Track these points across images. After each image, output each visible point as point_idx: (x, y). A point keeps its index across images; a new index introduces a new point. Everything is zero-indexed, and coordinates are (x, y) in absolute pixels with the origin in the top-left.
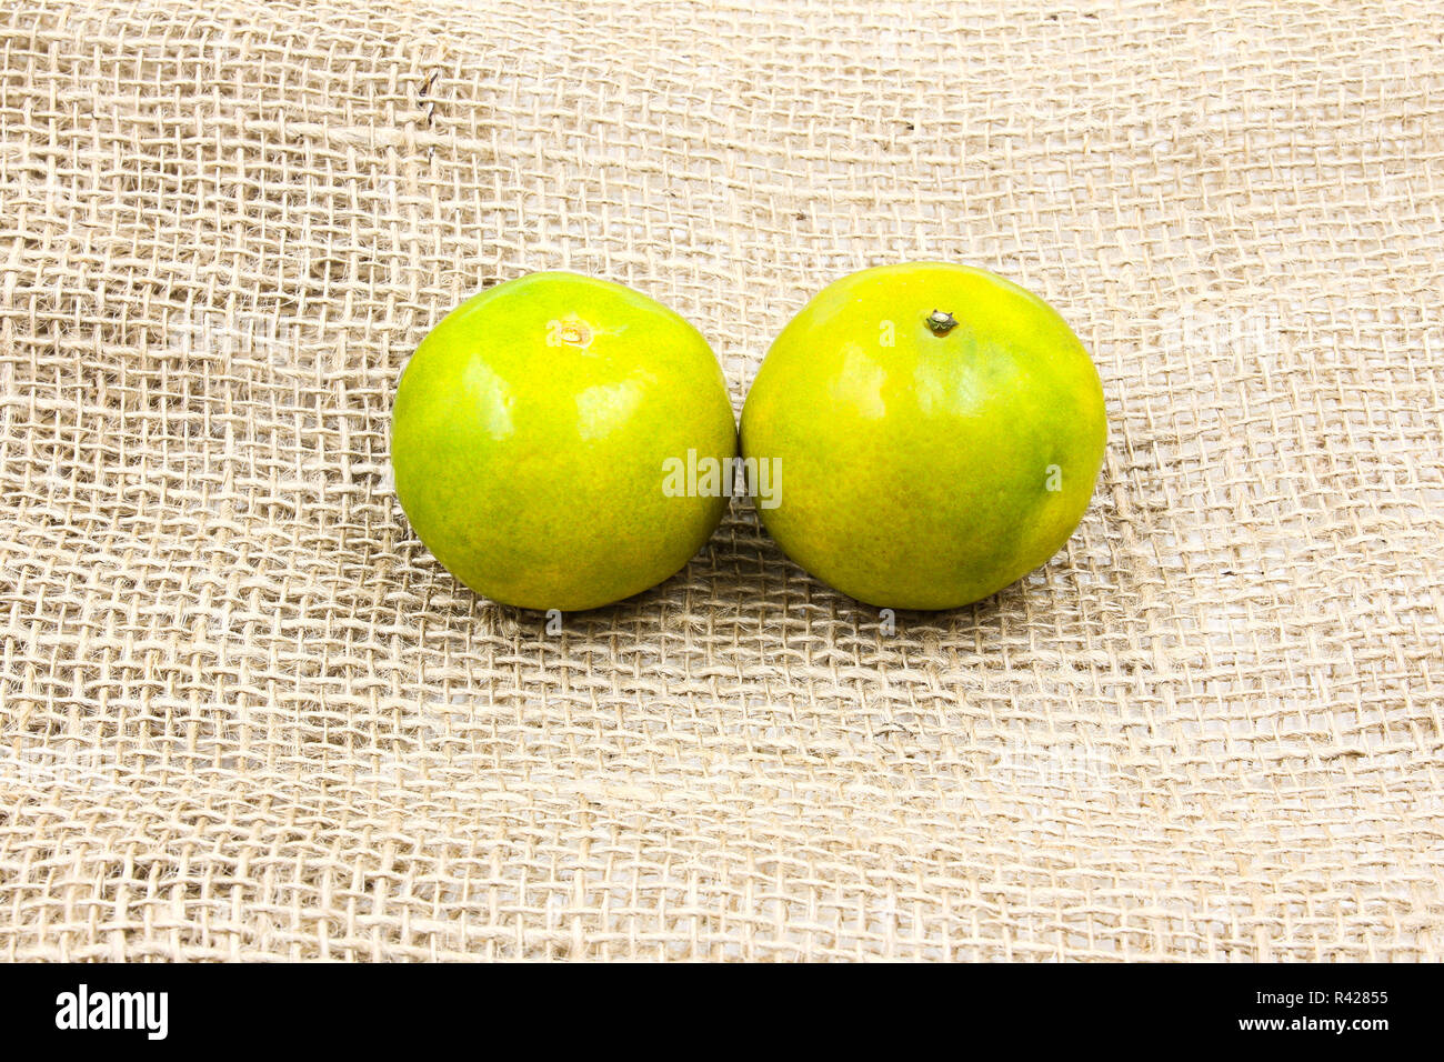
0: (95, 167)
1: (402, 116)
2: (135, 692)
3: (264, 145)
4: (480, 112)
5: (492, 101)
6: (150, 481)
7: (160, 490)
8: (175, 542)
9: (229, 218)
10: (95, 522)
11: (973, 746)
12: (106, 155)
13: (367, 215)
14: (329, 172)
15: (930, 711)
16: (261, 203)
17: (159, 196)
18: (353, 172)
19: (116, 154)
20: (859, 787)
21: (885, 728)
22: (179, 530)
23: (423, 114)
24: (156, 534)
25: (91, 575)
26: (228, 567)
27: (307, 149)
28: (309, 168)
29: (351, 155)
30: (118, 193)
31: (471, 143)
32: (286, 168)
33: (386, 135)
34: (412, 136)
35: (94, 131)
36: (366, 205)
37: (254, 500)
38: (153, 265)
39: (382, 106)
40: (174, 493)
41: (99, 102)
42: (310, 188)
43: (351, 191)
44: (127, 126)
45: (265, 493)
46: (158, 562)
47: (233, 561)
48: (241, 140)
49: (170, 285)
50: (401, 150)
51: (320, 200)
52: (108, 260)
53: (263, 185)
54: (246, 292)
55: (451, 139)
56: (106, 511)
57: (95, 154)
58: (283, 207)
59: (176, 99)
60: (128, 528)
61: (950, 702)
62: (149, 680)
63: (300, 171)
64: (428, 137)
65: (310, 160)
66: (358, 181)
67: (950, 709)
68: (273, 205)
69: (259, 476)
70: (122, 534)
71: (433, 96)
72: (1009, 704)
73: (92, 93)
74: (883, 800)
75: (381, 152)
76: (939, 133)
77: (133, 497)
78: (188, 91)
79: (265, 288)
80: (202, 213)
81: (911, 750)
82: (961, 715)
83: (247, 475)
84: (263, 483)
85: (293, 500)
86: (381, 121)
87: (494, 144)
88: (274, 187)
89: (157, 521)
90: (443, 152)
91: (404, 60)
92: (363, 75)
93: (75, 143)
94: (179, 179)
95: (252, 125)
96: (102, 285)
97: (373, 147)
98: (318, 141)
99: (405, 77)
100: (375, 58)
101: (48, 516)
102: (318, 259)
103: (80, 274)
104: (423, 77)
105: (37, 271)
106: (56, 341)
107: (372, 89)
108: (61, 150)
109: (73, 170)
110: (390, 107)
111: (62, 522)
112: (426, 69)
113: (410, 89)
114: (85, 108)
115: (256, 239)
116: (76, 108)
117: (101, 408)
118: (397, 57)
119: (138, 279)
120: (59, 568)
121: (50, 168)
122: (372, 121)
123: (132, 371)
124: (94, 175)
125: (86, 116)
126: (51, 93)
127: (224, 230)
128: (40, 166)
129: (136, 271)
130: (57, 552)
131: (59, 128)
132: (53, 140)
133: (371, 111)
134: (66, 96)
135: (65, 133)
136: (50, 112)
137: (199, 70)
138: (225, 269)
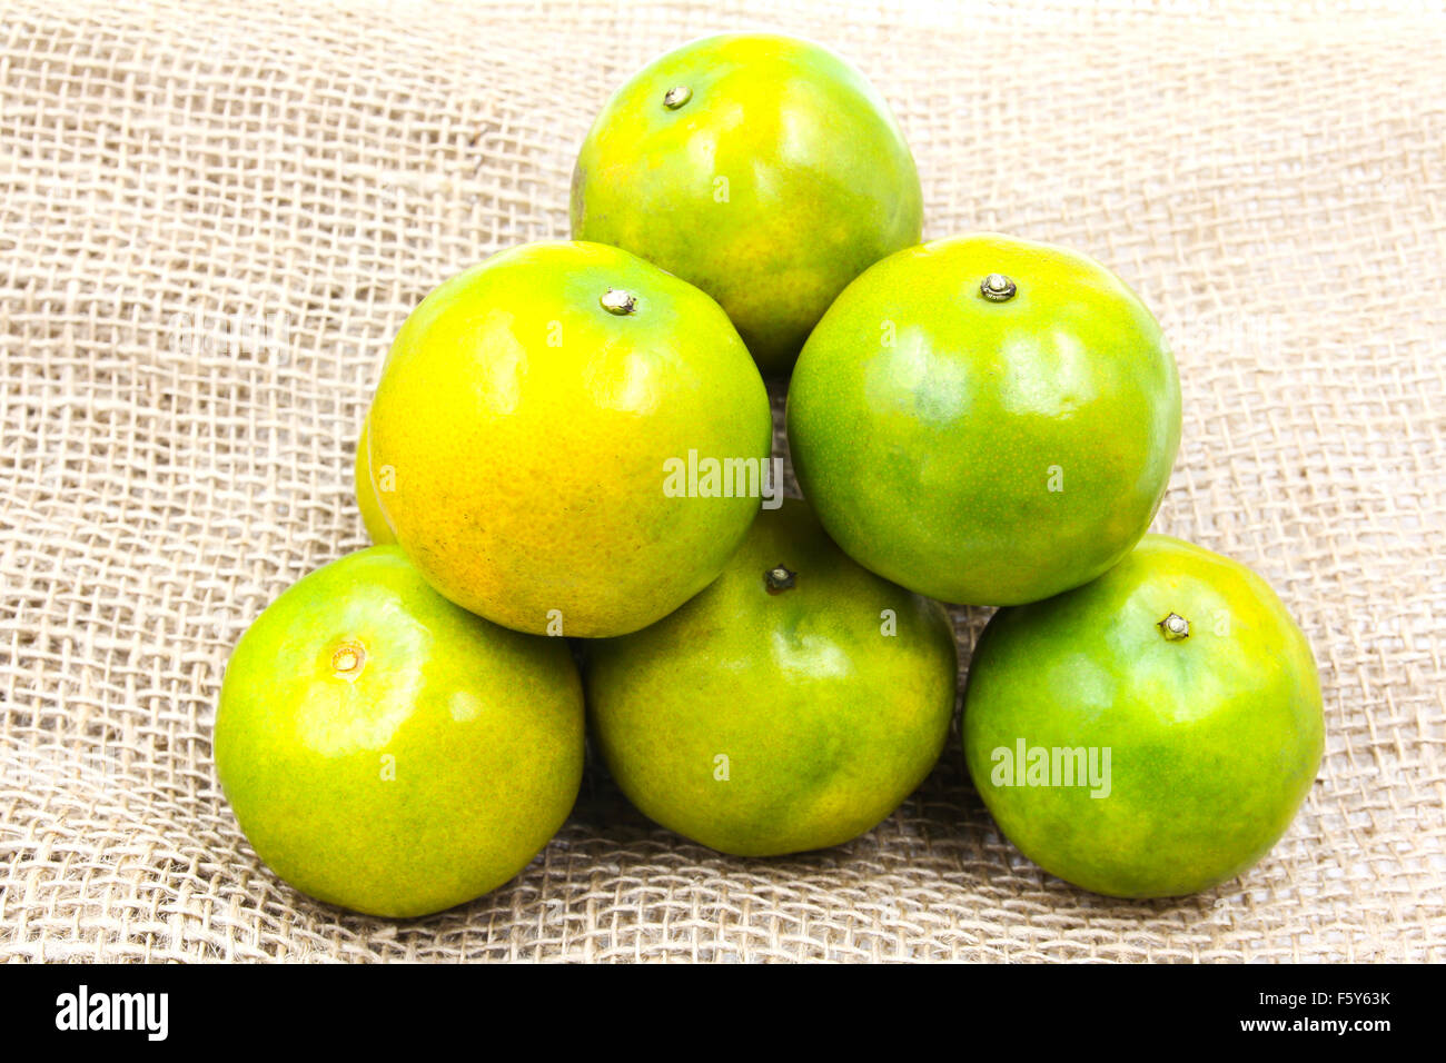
0: (161, 190)
1: (451, 165)
2: (183, 705)
3: (320, 182)
4: (524, 167)
5: (533, 158)
6: (199, 481)
7: (208, 489)
8: (221, 547)
9: (282, 244)
10: (147, 521)
12: (172, 180)
13: (411, 250)
14: (379, 210)
16: (314, 232)
17: (217, 219)
18: (401, 212)
19: (182, 181)
22: (225, 533)
23: (469, 165)
24: (203, 536)
25: (144, 577)
26: (270, 578)
27: (359, 188)
28: (360, 205)
29: (401, 198)
30: (179, 215)
31: (512, 194)
32: (337, 202)
33: (434, 181)
34: (459, 184)
35: (163, 159)
36: (411, 241)
37: (295, 504)
38: (208, 280)
39: (433, 154)
40: (221, 494)
41: (168, 131)
42: (360, 223)
43: (399, 229)
44: (192, 156)
45: (307, 497)
46: (205, 569)
47: (275, 569)
48: (298, 176)
50: (448, 196)
51: (370, 234)
52: (166, 273)
53: (317, 217)
54: (294, 309)
55: (494, 189)
56: (156, 510)
57: (163, 178)
58: (334, 237)
59: (241, 134)
60: (177, 528)
62: (196, 695)
63: (352, 207)
64: (474, 186)
65: (361, 198)
66: (406, 219)
68: (325, 236)
69: (301, 480)
70: (172, 535)
71: (481, 149)
73: (163, 125)
75: (429, 196)
77: (183, 496)
78: (253, 128)
79: (312, 306)
80: (257, 237)
83: (289, 478)
84: (305, 487)
85: (331, 503)
86: (430, 168)
87: (533, 198)
88: (327, 219)
89: (205, 522)
90: (486, 199)
91: (455, 113)
92: (418, 126)
93: (144, 167)
94: (238, 205)
95: (311, 162)
96: (159, 296)
97: (421, 191)
98: (370, 182)
99: (456, 129)
100: (429, 111)
101: (104, 514)
102: (363, 285)
103: (139, 284)
104: (472, 131)
105: (99, 280)
106: (114, 345)
107: (425, 138)
108: (130, 174)
109: (141, 192)
110: (440, 155)
111: (116, 520)
112: (475, 124)
113: (461, 141)
114: (155, 136)
115: (305, 264)
116: (147, 136)
117: (153, 411)
118: (450, 110)
119: (194, 292)
120: (114, 570)
121: (118, 190)
122: (422, 167)
123: (183, 377)
124: (160, 197)
125: (156, 144)
126: (125, 121)
127: (277, 253)
128: (108, 186)
129: (193, 285)
130: (111, 552)
131: (129, 153)
132: (122, 164)
133: (423, 158)
134: (138, 125)
135: (135, 159)
136: (122, 138)
137: (265, 109)
138: (276, 288)
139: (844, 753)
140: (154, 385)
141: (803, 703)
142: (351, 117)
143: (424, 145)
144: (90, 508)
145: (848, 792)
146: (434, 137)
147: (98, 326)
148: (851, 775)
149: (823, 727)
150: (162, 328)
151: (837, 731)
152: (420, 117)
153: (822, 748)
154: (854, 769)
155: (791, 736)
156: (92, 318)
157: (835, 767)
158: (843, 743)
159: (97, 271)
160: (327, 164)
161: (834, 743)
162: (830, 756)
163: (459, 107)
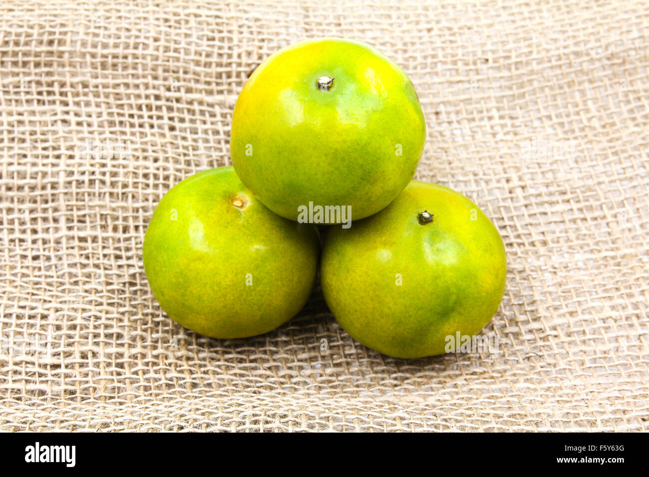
0: (94, 116)
1: (240, 89)
3: (175, 105)
9: (164, 140)
10: (119, 290)
11: (571, 358)
12: (99, 110)
14: (207, 117)
15: (547, 343)
16: (178, 133)
17: (127, 129)
18: (219, 118)
19: (104, 110)
20: (522, 385)
21: (527, 356)
25: (125, 318)
27: (196, 107)
28: (198, 117)
29: (217, 110)
30: (107, 129)
32: (186, 116)
33: (232, 99)
35: (91, 98)
36: (227, 133)
38: (131, 163)
39: (230, 84)
41: (91, 82)
42: (199, 126)
43: (220, 127)
44: (107, 95)
48: (164, 103)
49: (141, 172)
51: (206, 132)
52: (109, 162)
53: (177, 125)
56: (123, 284)
57: (93, 109)
58: (188, 135)
59: (130, 81)
60: (135, 292)
61: (556, 336)
62: (163, 366)
63: (194, 118)
65: (197, 112)
66: (222, 122)
67: (557, 340)
68: (184, 134)
72: (584, 332)
74: (535, 390)
75: (231, 108)
76: (502, 61)
78: (135, 77)
80: (150, 138)
81: (542, 364)
82: (563, 342)
86: (230, 92)
88: (183, 125)
91: (238, 61)
92: (220, 70)
93: (82, 104)
94: (136, 121)
95: (168, 94)
96: (108, 175)
97: (227, 105)
98: (201, 103)
99: (240, 69)
100: (225, 60)
101: (95, 289)
102: (210, 159)
103: (97, 169)
104: (248, 69)
105: (75, 169)
106: (87, 202)
107: (224, 76)
108: (76, 108)
109: (83, 118)
110: (234, 85)
111: (102, 292)
112: (249, 65)
113: (243, 76)
114: (85, 86)
115: (178, 151)
116: (80, 86)
117: (110, 234)
118: (235, 59)
119: (126, 170)
120: (109, 316)
121: (72, 118)
122: (225, 92)
123: (125, 215)
124: (94, 120)
125: (86, 90)
126: (68, 79)
127: (162, 146)
128: (66, 117)
129: (124, 167)
130: (105, 307)
131: (73, 97)
132: (71, 103)
133: (225, 87)
134: (75, 80)
135: (76, 99)
136: (67, 89)
137: (140, 66)
138: (167, 165)
139: (458, 303)
140: (109, 221)
141: (440, 277)
142: (185, 68)
143: (224, 79)
144: (87, 287)
145: (458, 323)
146: (229, 76)
147: (77, 194)
148: (460, 314)
149: (448, 289)
150: (112, 190)
151: (455, 291)
152: (219, 65)
153: (448, 299)
154: (462, 311)
155: (433, 293)
156: (74, 189)
157: (453, 310)
158: (458, 297)
159: (73, 165)
160: (177, 95)
161: (454, 297)
162: (451, 304)
163: (239, 56)
